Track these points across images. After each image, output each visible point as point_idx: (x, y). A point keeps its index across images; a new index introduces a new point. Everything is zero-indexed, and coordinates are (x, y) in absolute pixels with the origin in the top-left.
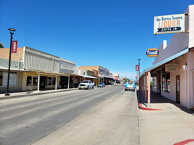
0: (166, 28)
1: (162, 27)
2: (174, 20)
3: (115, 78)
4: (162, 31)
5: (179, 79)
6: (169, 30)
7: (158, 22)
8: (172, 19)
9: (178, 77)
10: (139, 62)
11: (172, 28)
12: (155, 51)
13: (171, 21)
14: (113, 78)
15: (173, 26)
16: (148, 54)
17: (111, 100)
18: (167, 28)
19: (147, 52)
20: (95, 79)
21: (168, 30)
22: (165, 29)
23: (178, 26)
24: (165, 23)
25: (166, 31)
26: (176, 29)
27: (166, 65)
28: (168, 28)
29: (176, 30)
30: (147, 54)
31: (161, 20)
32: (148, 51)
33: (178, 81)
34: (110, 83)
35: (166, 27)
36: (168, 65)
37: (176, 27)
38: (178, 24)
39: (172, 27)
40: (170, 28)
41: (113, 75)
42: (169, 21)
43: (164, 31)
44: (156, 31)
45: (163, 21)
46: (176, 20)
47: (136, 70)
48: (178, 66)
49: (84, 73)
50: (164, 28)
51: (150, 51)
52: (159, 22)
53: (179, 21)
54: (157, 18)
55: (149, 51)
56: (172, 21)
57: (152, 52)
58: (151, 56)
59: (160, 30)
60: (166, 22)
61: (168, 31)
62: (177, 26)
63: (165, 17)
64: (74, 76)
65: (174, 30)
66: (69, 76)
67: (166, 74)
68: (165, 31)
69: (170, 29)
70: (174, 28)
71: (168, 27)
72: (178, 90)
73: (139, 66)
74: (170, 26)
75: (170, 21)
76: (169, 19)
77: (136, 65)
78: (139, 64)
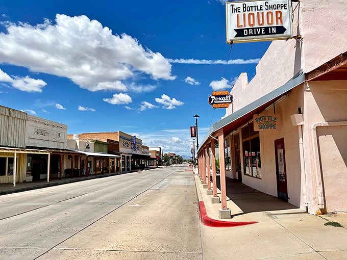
0: (253, 29)
1: (245, 26)
2: (269, 11)
3: (153, 155)
4: (245, 34)
5: (283, 147)
6: (261, 34)
7: (236, 14)
8: (264, 8)
9: (279, 144)
10: (197, 120)
11: (266, 29)
12: (225, 96)
13: (263, 13)
14: (150, 154)
15: (268, 23)
16: (214, 102)
17: (137, 205)
18: (256, 28)
19: (210, 99)
20: (112, 158)
21: (259, 33)
22: (251, 32)
23: (279, 25)
24: (251, 16)
25: (254, 35)
26: (274, 30)
27: (255, 116)
28: (258, 28)
29: (274, 33)
30: (212, 102)
31: (241, 10)
32: (212, 97)
33: (280, 151)
34: (144, 164)
35: (254, 27)
36: (259, 117)
37: (274, 27)
38: (279, 21)
39: (266, 25)
40: (261, 28)
41: (150, 149)
42: (258, 13)
43: (248, 35)
44: (231, 35)
45: (247, 13)
46: (274, 12)
47: (192, 136)
48: (279, 118)
49: (88, 147)
50: (248, 29)
51: (216, 96)
52: (238, 15)
53: (280, 12)
54: (232, 5)
55: (214, 97)
56: (265, 12)
57: (220, 99)
58: (220, 105)
59: (240, 33)
60: (253, 14)
61: (257, 34)
62: (277, 23)
63: (248, 4)
64: (61, 154)
65: (272, 33)
66: (49, 154)
67: (251, 140)
68: (251, 35)
69: (262, 31)
70: (271, 27)
71: (256, 26)
72: (281, 171)
73: (196, 128)
74: (262, 24)
75: (260, 12)
76: (259, 9)
77: (191, 128)
78: (196, 124)
